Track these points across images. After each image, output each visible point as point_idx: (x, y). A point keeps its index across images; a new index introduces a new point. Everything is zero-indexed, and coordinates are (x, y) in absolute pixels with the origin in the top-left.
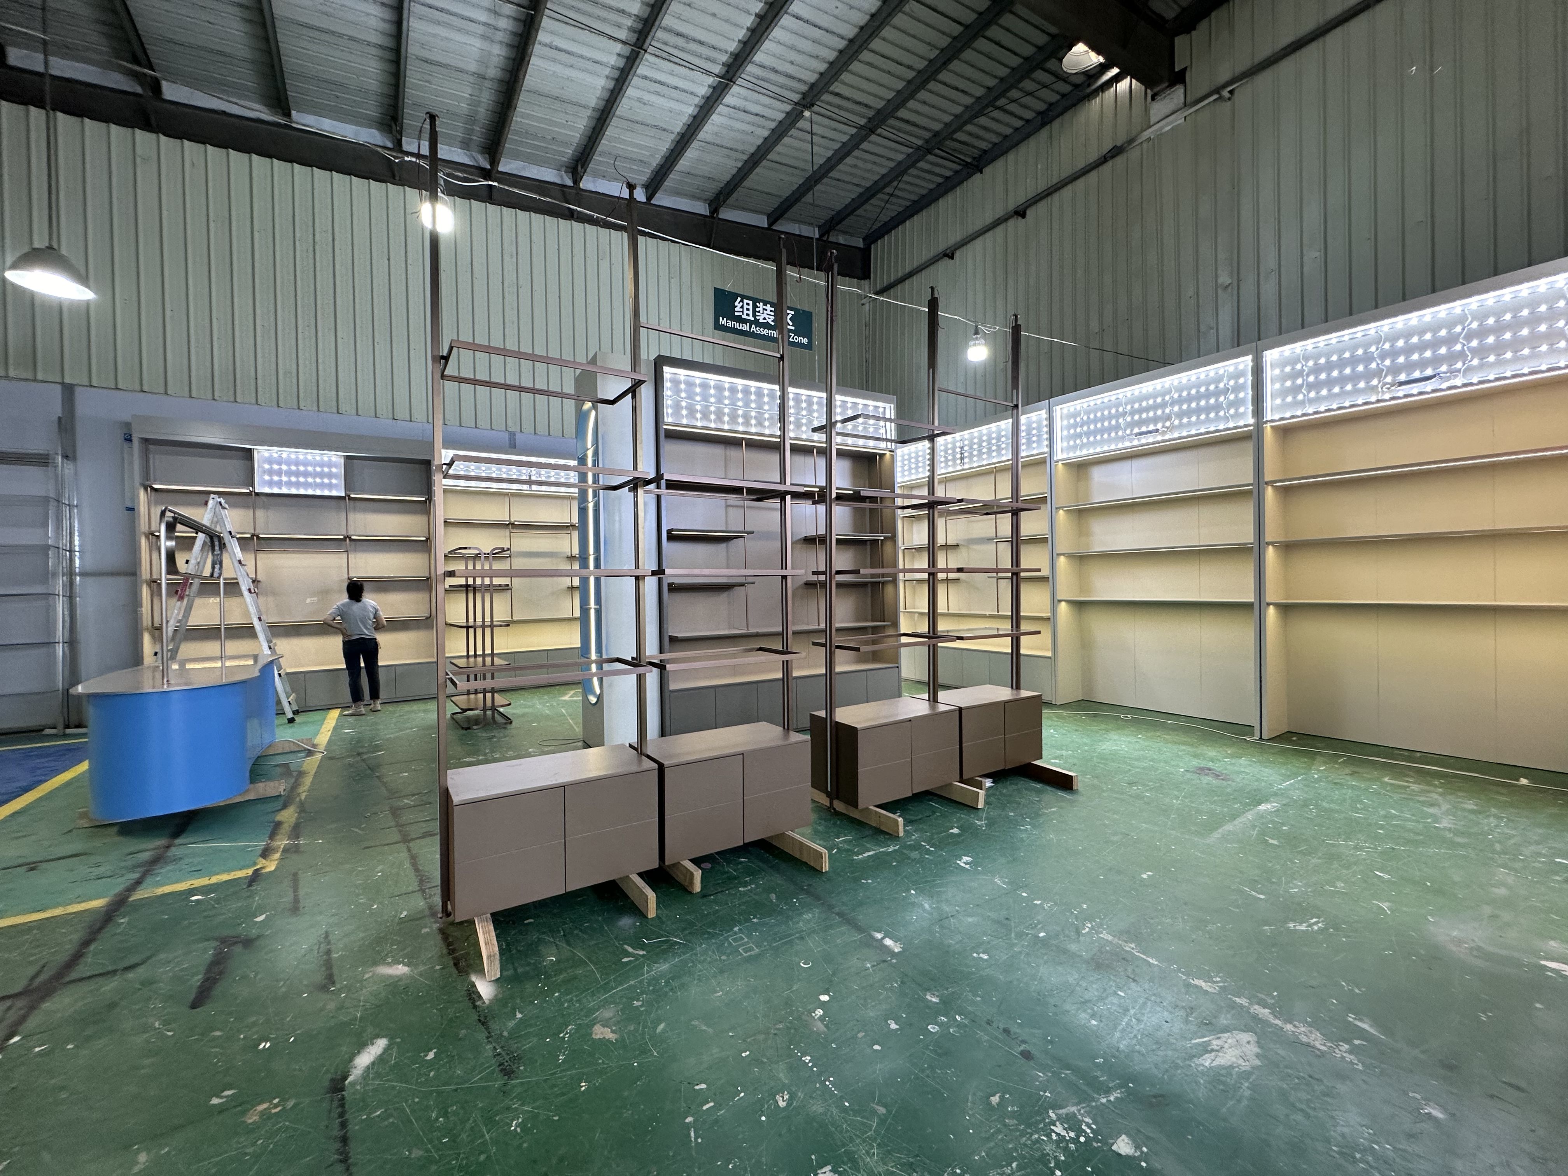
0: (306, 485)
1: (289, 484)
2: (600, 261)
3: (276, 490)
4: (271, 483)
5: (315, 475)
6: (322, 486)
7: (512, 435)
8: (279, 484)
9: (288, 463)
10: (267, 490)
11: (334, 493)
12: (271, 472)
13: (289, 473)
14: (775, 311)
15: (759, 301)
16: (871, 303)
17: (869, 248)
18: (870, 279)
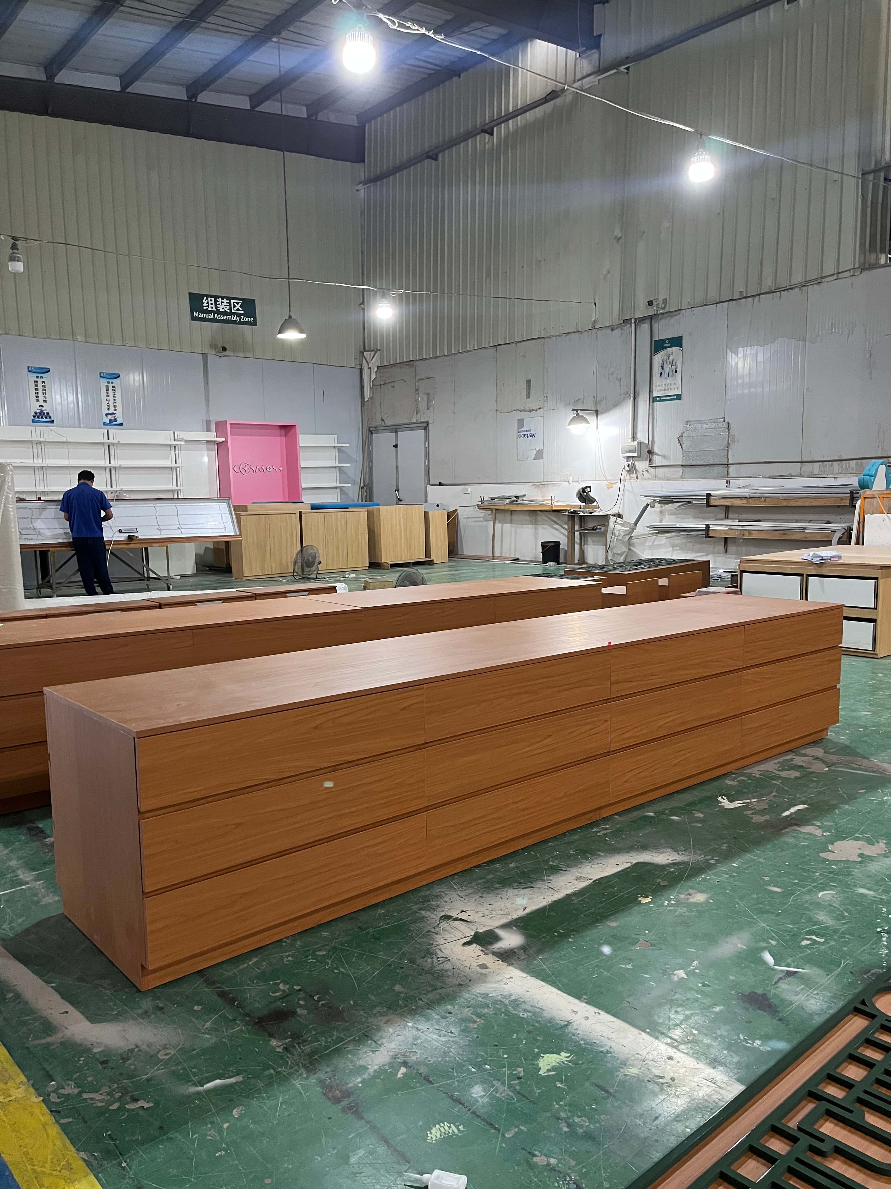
14: (230, 303)
15: (219, 297)
16: (366, 189)
17: (364, 127)
18: (364, 162)
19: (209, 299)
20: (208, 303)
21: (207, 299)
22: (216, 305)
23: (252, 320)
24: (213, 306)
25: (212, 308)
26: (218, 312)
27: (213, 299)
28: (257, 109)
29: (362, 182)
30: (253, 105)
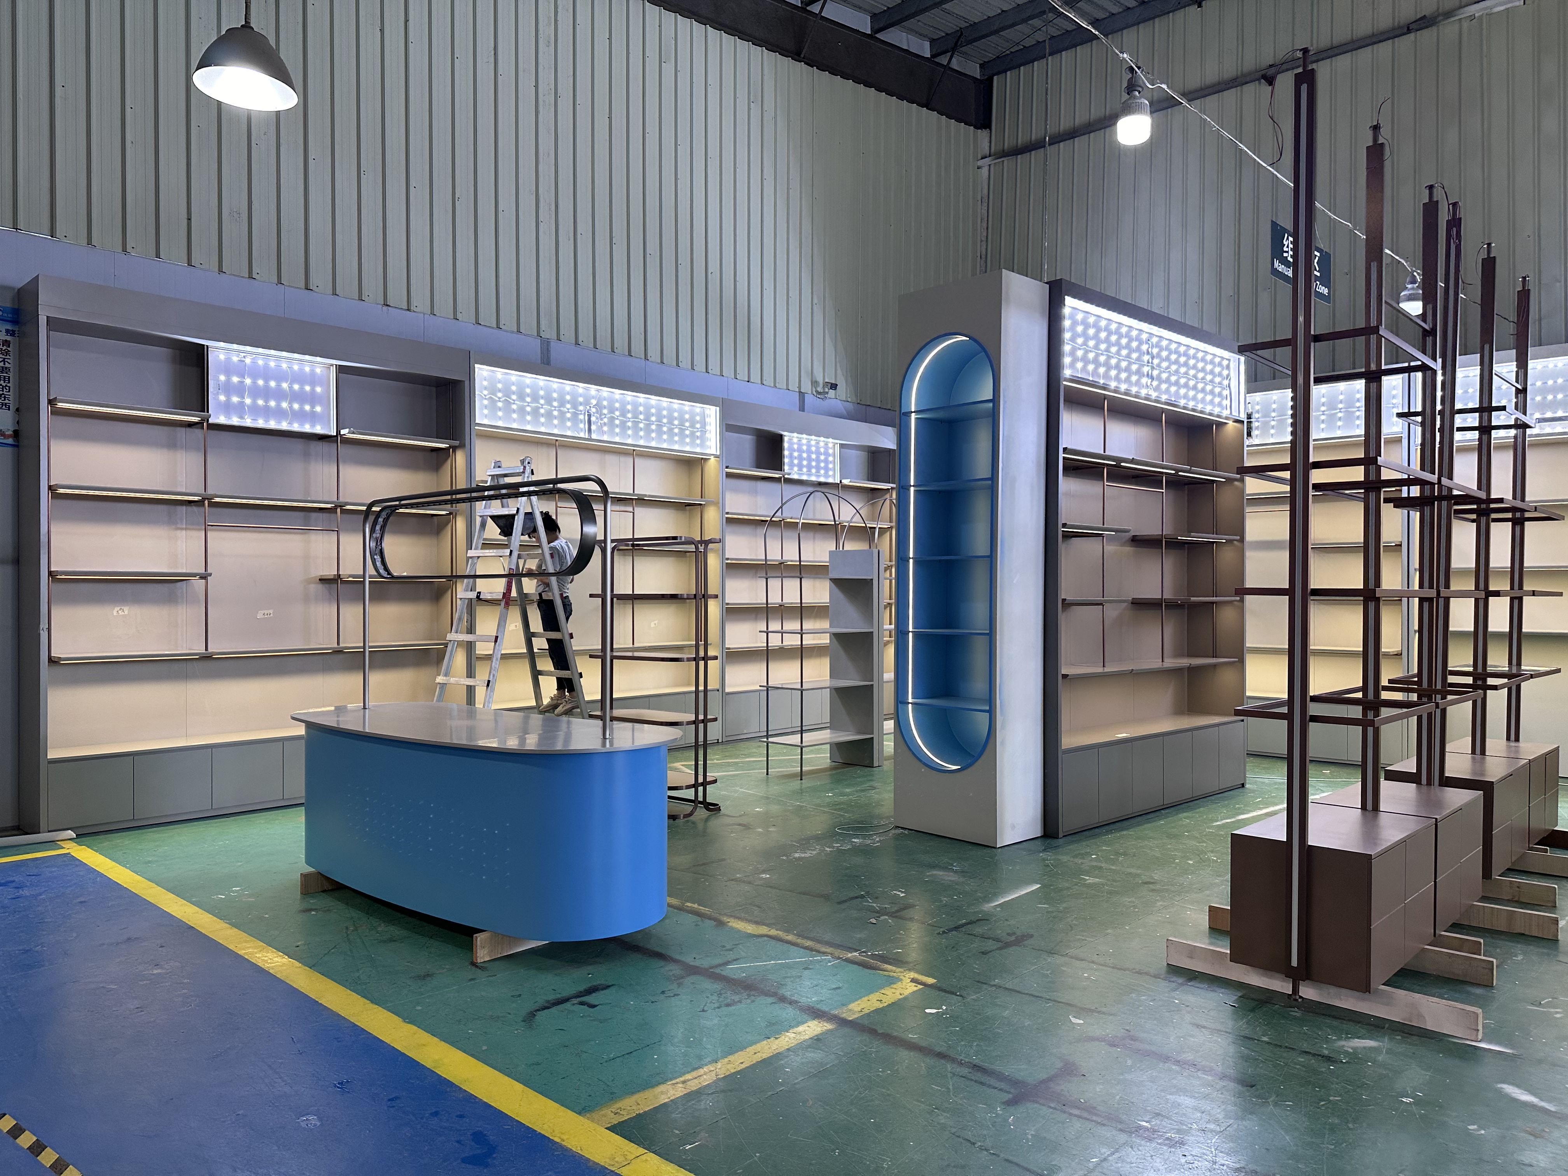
0: (280, 414)
1: (255, 410)
2: (663, 64)
3: (235, 421)
4: (227, 408)
5: (295, 397)
6: (301, 416)
7: (546, 344)
8: (240, 409)
9: (255, 373)
10: (222, 420)
11: (319, 430)
12: (228, 389)
13: (255, 392)
16: (992, 167)
17: (990, 80)
18: (991, 130)
28: (878, 36)
29: (986, 157)
30: (876, 27)
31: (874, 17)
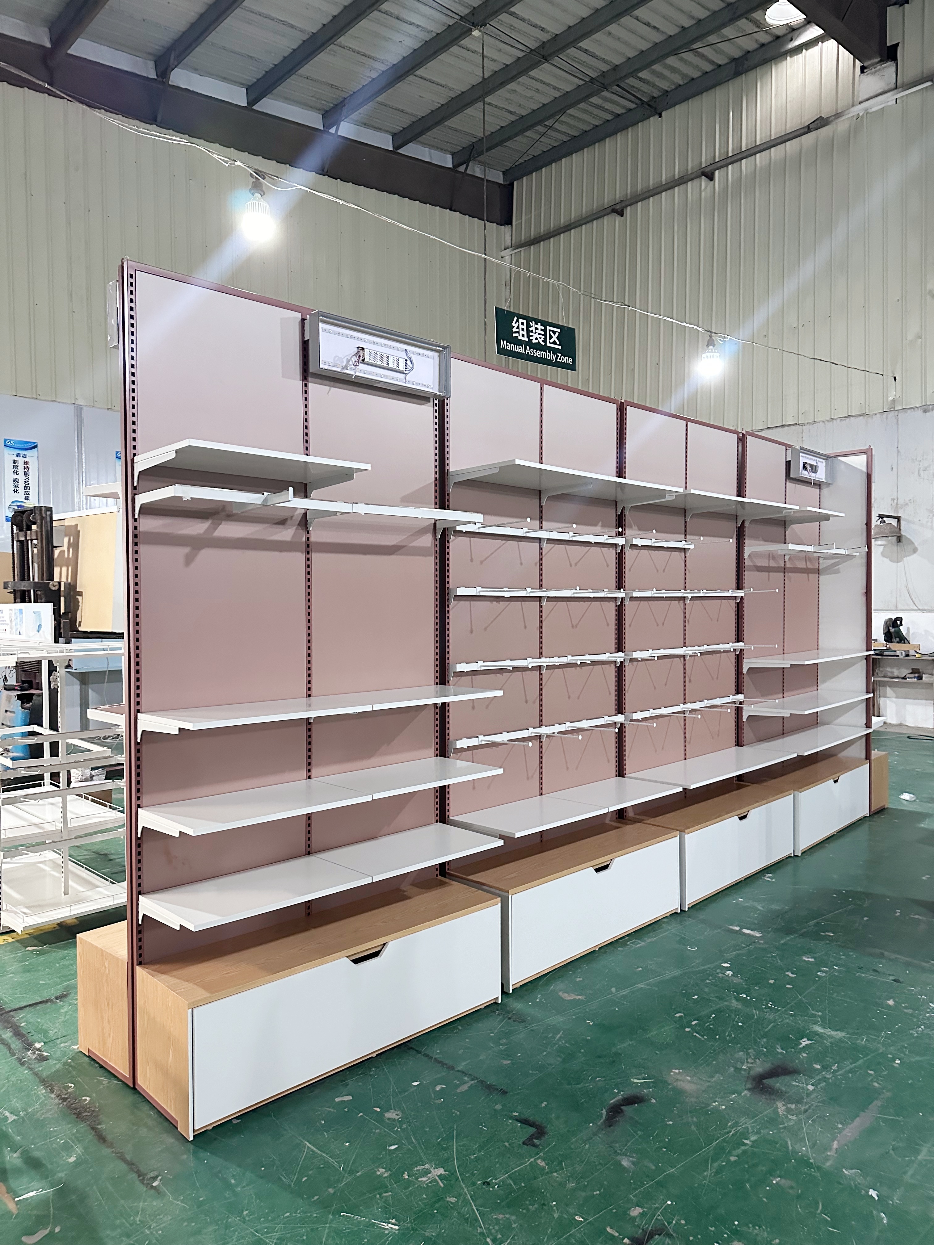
14: (545, 331)
15: (532, 319)
16: (513, 256)
17: (512, 185)
18: (511, 224)
19: (521, 320)
20: (518, 328)
21: (518, 321)
22: (528, 331)
23: (570, 361)
24: (525, 333)
25: (523, 336)
26: (529, 344)
27: (525, 322)
28: (400, 151)
29: (508, 248)
30: (396, 145)
31: (394, 135)
